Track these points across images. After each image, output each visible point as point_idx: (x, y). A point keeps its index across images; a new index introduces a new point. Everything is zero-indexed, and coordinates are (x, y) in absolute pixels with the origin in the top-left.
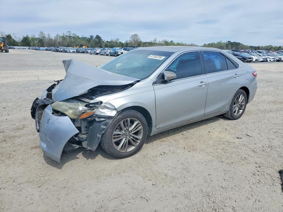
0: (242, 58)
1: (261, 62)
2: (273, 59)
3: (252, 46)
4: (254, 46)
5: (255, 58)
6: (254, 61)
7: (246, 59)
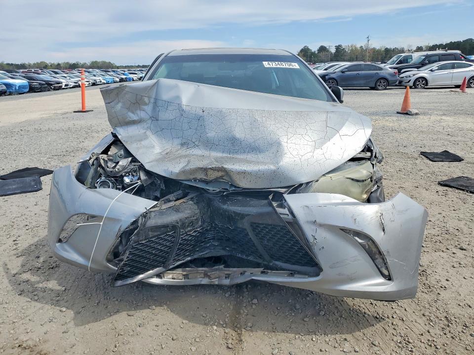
0: (46, 84)
1: (73, 87)
2: (87, 82)
3: (10, 63)
4: (14, 63)
5: (64, 82)
6: (63, 87)
7: (52, 85)
